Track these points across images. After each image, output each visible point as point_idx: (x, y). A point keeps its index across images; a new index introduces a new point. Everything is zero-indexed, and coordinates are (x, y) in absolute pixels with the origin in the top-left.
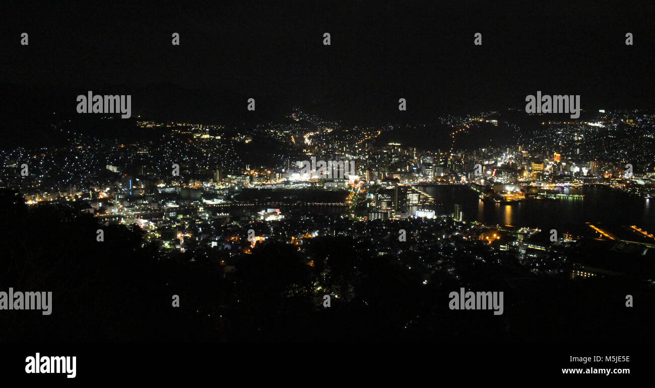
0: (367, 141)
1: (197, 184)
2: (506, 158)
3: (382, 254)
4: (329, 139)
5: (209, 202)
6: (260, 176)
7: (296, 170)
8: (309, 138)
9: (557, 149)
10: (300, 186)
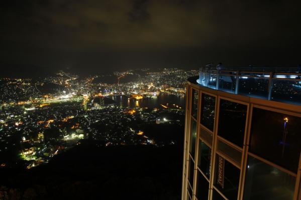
0: (89, 82)
1: (22, 103)
2: (136, 86)
3: (97, 121)
4: (75, 82)
5: (29, 109)
6: (49, 98)
7: (63, 94)
8: (67, 82)
9: (152, 81)
10: (65, 100)
